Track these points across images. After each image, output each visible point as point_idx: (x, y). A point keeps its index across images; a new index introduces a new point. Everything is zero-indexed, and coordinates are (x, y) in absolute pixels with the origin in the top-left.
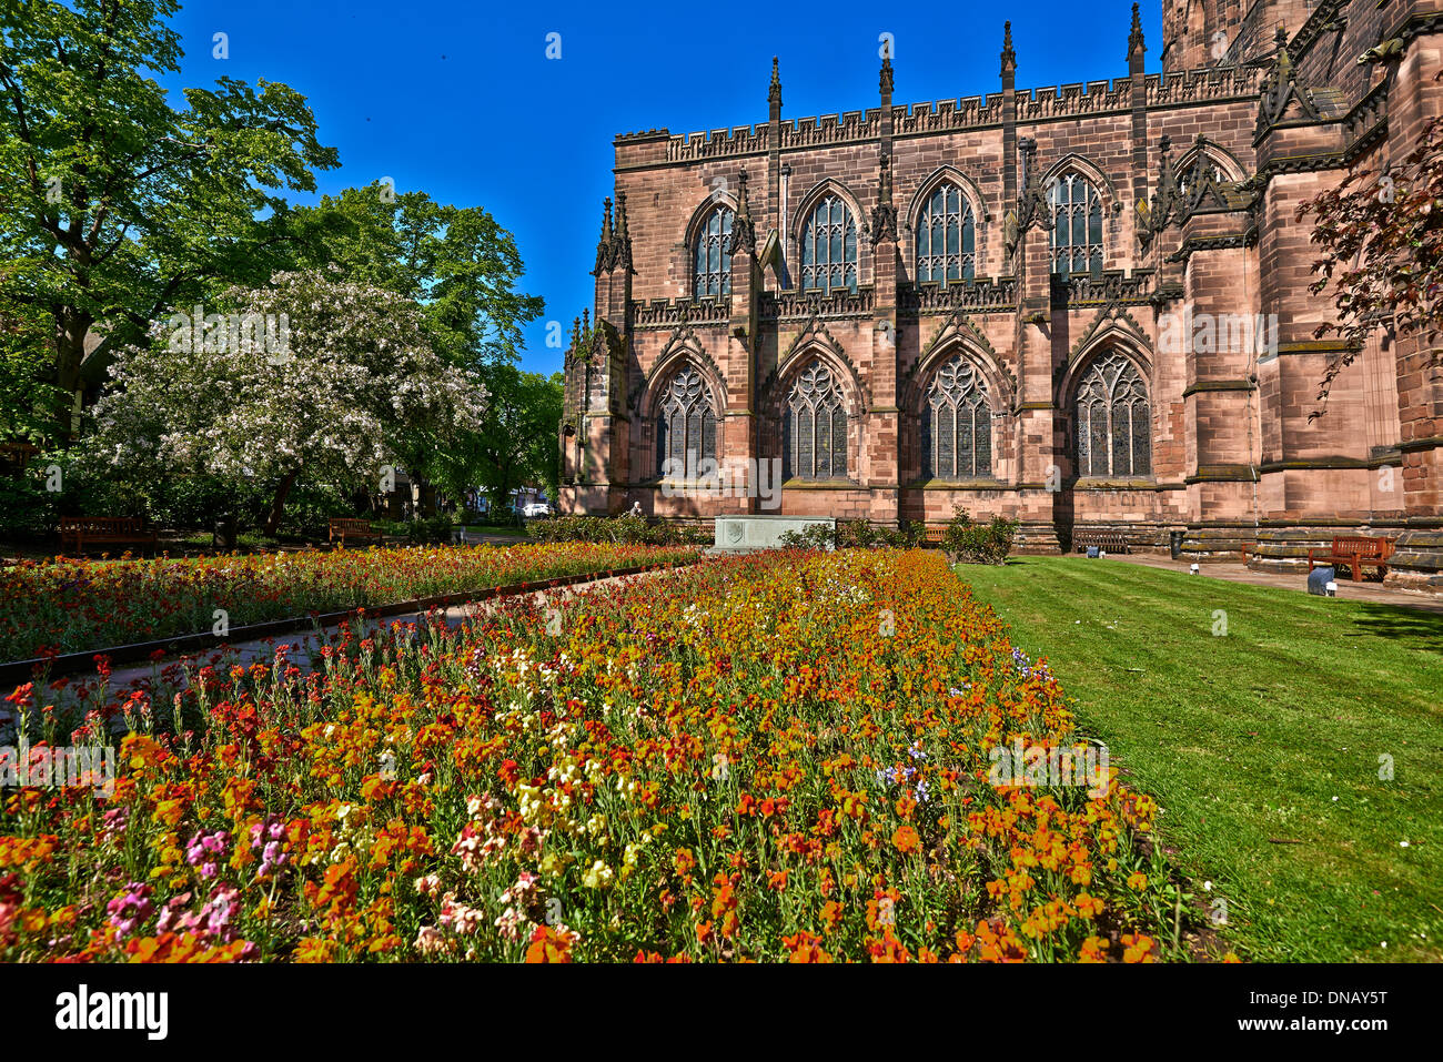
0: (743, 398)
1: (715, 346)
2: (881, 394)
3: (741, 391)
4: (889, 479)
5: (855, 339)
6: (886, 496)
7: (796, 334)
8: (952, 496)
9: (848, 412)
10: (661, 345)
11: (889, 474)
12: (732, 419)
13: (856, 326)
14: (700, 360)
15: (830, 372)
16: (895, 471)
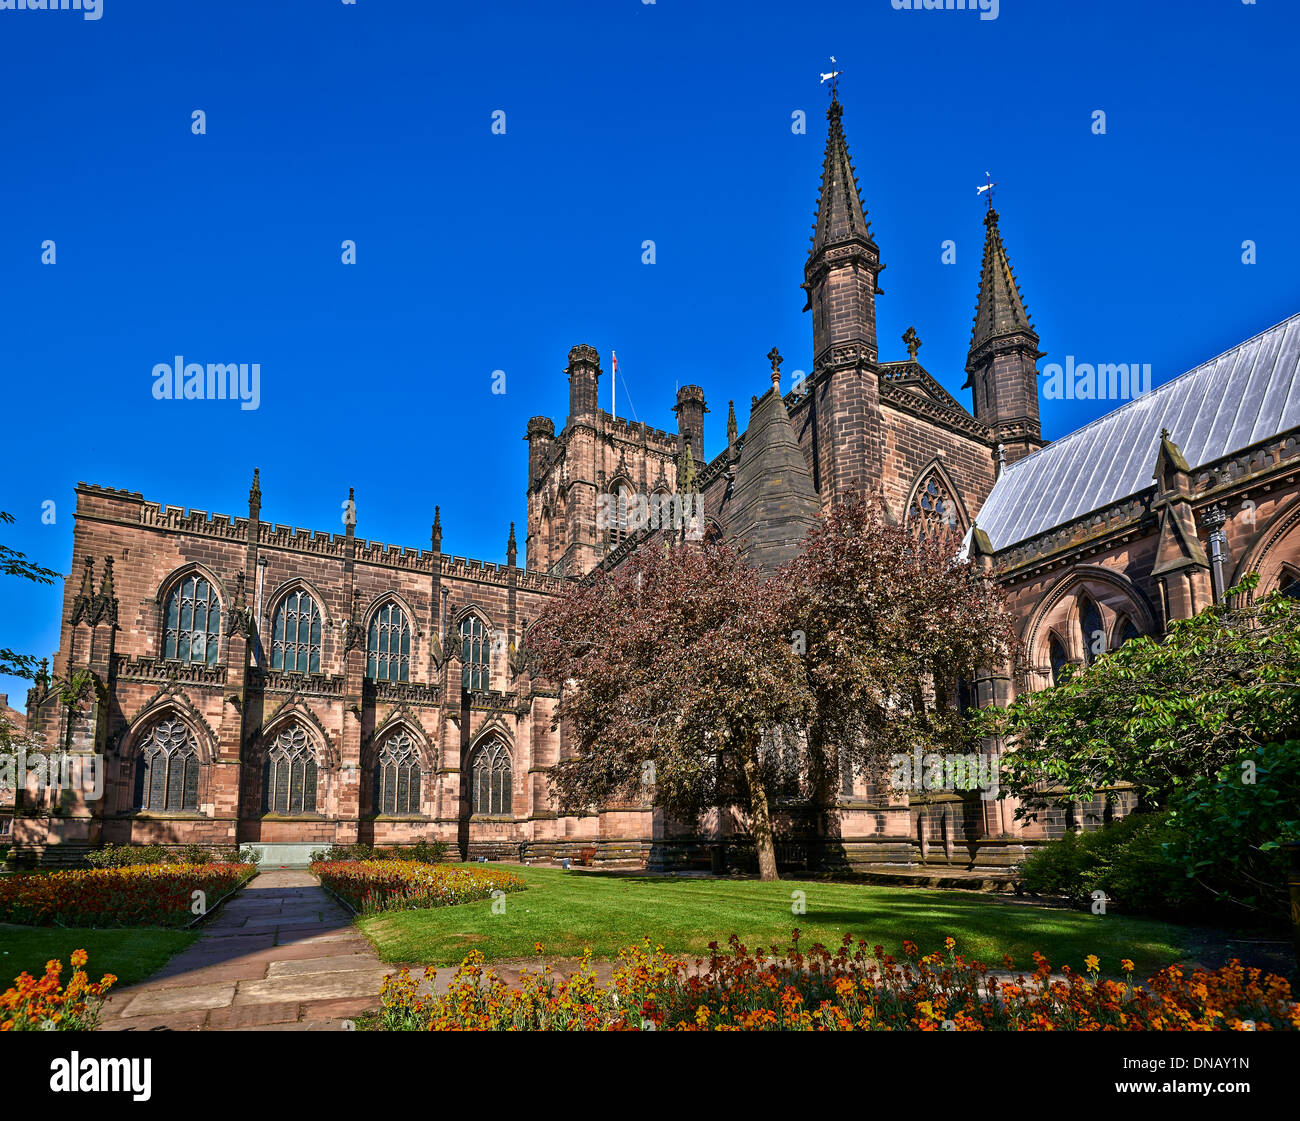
0: (235, 750)
1: (204, 703)
2: (349, 756)
3: (233, 744)
4: (353, 815)
5: (328, 712)
6: (349, 827)
7: (279, 703)
8: (394, 826)
9: (319, 764)
10: (147, 697)
11: (353, 811)
12: (224, 766)
13: (329, 703)
14: (187, 714)
15: (305, 734)
16: (357, 809)
